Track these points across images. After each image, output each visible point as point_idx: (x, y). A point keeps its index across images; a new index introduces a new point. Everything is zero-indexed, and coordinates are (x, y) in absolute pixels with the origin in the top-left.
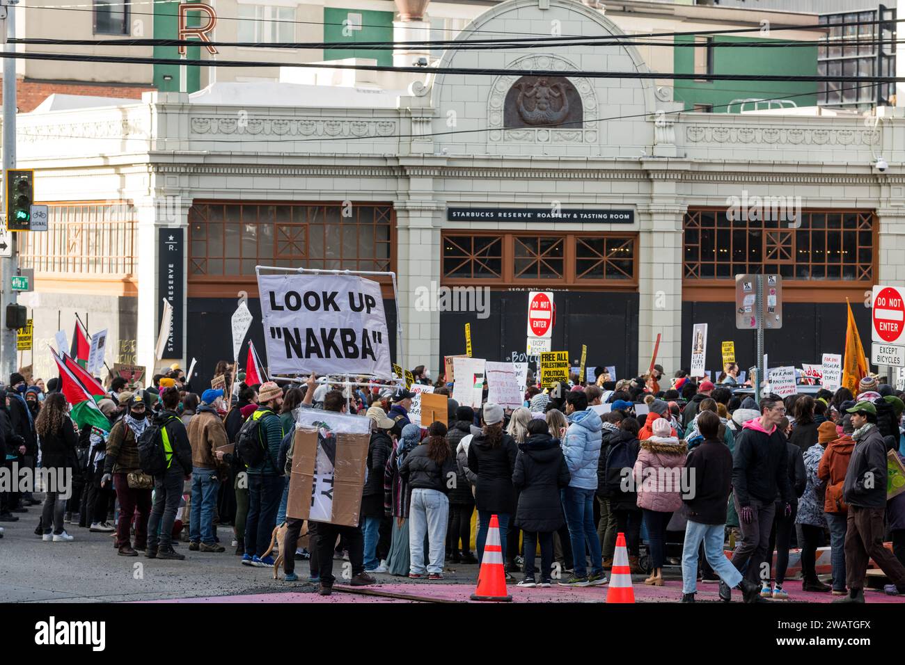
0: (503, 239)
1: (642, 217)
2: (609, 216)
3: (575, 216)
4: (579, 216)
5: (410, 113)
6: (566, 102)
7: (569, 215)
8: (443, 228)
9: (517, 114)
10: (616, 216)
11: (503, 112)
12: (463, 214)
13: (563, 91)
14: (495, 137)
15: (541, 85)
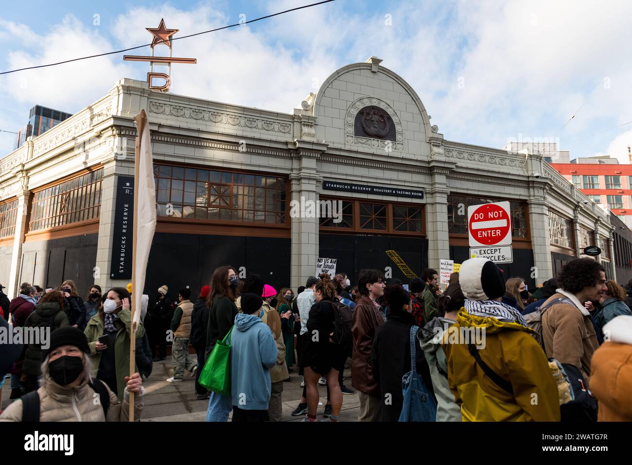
0: (353, 204)
1: (428, 195)
2: (412, 194)
3: (394, 192)
4: (396, 192)
5: (301, 119)
6: (387, 126)
7: (391, 191)
8: (321, 193)
9: (362, 128)
10: (415, 194)
11: (354, 126)
12: (332, 186)
13: (386, 119)
14: (350, 141)
15: (375, 114)
